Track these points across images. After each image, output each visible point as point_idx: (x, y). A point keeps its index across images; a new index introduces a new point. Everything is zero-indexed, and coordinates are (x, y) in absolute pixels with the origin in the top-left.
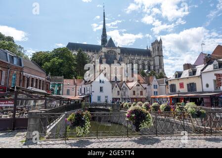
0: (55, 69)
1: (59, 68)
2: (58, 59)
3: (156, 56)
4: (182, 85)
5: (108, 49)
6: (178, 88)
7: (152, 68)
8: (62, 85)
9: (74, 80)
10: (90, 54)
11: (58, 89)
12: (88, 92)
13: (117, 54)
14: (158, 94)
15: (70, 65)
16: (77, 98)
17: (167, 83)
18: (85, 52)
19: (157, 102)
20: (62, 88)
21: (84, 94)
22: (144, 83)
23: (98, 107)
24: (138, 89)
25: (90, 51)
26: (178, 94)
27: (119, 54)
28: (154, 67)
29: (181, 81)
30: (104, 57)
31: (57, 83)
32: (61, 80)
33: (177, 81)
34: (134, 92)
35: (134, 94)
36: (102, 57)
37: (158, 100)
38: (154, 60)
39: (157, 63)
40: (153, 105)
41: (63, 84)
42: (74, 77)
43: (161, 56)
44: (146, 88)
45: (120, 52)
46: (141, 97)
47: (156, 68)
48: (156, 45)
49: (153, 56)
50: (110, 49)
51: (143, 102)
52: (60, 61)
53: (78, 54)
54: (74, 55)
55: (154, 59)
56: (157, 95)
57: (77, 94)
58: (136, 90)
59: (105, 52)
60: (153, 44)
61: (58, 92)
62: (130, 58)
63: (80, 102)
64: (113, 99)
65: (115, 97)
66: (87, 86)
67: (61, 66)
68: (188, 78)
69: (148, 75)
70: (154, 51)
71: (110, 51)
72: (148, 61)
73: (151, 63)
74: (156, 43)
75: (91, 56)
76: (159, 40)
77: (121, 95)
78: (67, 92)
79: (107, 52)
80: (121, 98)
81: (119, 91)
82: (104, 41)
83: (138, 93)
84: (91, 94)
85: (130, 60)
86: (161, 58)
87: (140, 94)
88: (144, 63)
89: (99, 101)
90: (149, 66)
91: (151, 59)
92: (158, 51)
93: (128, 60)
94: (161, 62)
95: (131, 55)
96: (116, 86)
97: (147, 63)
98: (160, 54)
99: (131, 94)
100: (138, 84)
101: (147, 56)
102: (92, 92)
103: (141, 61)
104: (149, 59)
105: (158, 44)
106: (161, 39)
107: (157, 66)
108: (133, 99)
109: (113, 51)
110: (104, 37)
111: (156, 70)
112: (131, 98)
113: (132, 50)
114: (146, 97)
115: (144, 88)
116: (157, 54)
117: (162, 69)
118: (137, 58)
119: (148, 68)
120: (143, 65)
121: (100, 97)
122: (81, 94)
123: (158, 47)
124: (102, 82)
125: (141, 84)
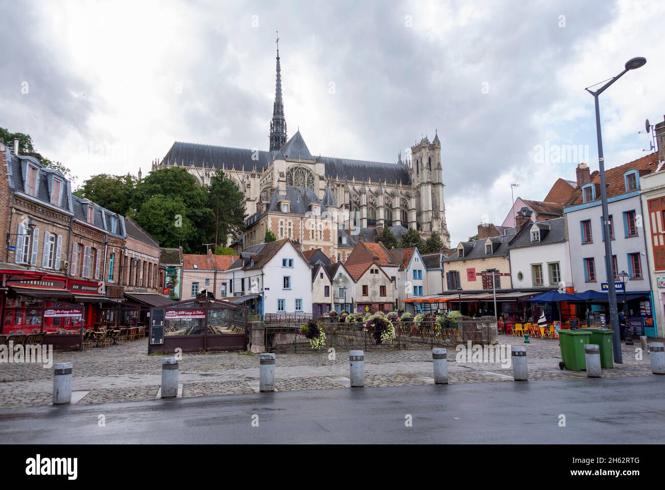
3: (422, 184)
4: (471, 275)
5: (291, 165)
6: (464, 281)
7: (413, 216)
8: (179, 271)
9: (210, 257)
10: (236, 176)
12: (254, 290)
13: (317, 178)
14: (424, 291)
20: (178, 279)
21: (242, 295)
22: (389, 265)
24: (374, 282)
25: (238, 168)
27: (321, 178)
28: (419, 214)
29: (470, 265)
30: (284, 194)
32: (176, 259)
33: (461, 263)
34: (365, 288)
35: (365, 293)
36: (281, 193)
37: (419, 308)
38: (419, 195)
39: (427, 204)
41: (181, 267)
42: (209, 251)
43: (437, 184)
44: (393, 279)
45: (322, 173)
46: (383, 300)
47: (425, 218)
48: (424, 152)
49: (415, 184)
50: (295, 165)
55: (419, 193)
56: (421, 294)
58: (369, 284)
60: (414, 150)
62: (350, 187)
64: (315, 305)
65: (319, 301)
66: (250, 273)
68: (484, 259)
70: (418, 170)
71: (296, 168)
72: (403, 198)
73: (409, 204)
74: (423, 147)
75: (239, 181)
76: (433, 140)
77: (334, 295)
78: (193, 290)
79: (287, 174)
80: (333, 303)
81: (328, 287)
82: (277, 138)
83: (374, 289)
84: (261, 295)
85: (352, 195)
86: (437, 190)
87: (379, 294)
88: (390, 203)
89: (281, 311)
90: (403, 211)
91: (410, 191)
92: (430, 170)
93: (347, 196)
94: (438, 200)
95: (354, 180)
96: (322, 274)
97: (399, 202)
98: (436, 180)
99: (357, 294)
100: (374, 267)
101: (399, 183)
102: (266, 289)
103: (382, 199)
104: (404, 192)
105: (430, 150)
106: (436, 137)
107: (425, 211)
108: (363, 306)
109: (303, 168)
110: (277, 129)
111: (424, 224)
112: (358, 304)
113: (357, 166)
114: (395, 301)
115: (390, 278)
116: (425, 180)
117: (441, 222)
118: (370, 190)
119: (401, 218)
120: (388, 209)
121: (282, 301)
122: (233, 293)
123: (430, 159)
124: (288, 263)
125: (382, 268)
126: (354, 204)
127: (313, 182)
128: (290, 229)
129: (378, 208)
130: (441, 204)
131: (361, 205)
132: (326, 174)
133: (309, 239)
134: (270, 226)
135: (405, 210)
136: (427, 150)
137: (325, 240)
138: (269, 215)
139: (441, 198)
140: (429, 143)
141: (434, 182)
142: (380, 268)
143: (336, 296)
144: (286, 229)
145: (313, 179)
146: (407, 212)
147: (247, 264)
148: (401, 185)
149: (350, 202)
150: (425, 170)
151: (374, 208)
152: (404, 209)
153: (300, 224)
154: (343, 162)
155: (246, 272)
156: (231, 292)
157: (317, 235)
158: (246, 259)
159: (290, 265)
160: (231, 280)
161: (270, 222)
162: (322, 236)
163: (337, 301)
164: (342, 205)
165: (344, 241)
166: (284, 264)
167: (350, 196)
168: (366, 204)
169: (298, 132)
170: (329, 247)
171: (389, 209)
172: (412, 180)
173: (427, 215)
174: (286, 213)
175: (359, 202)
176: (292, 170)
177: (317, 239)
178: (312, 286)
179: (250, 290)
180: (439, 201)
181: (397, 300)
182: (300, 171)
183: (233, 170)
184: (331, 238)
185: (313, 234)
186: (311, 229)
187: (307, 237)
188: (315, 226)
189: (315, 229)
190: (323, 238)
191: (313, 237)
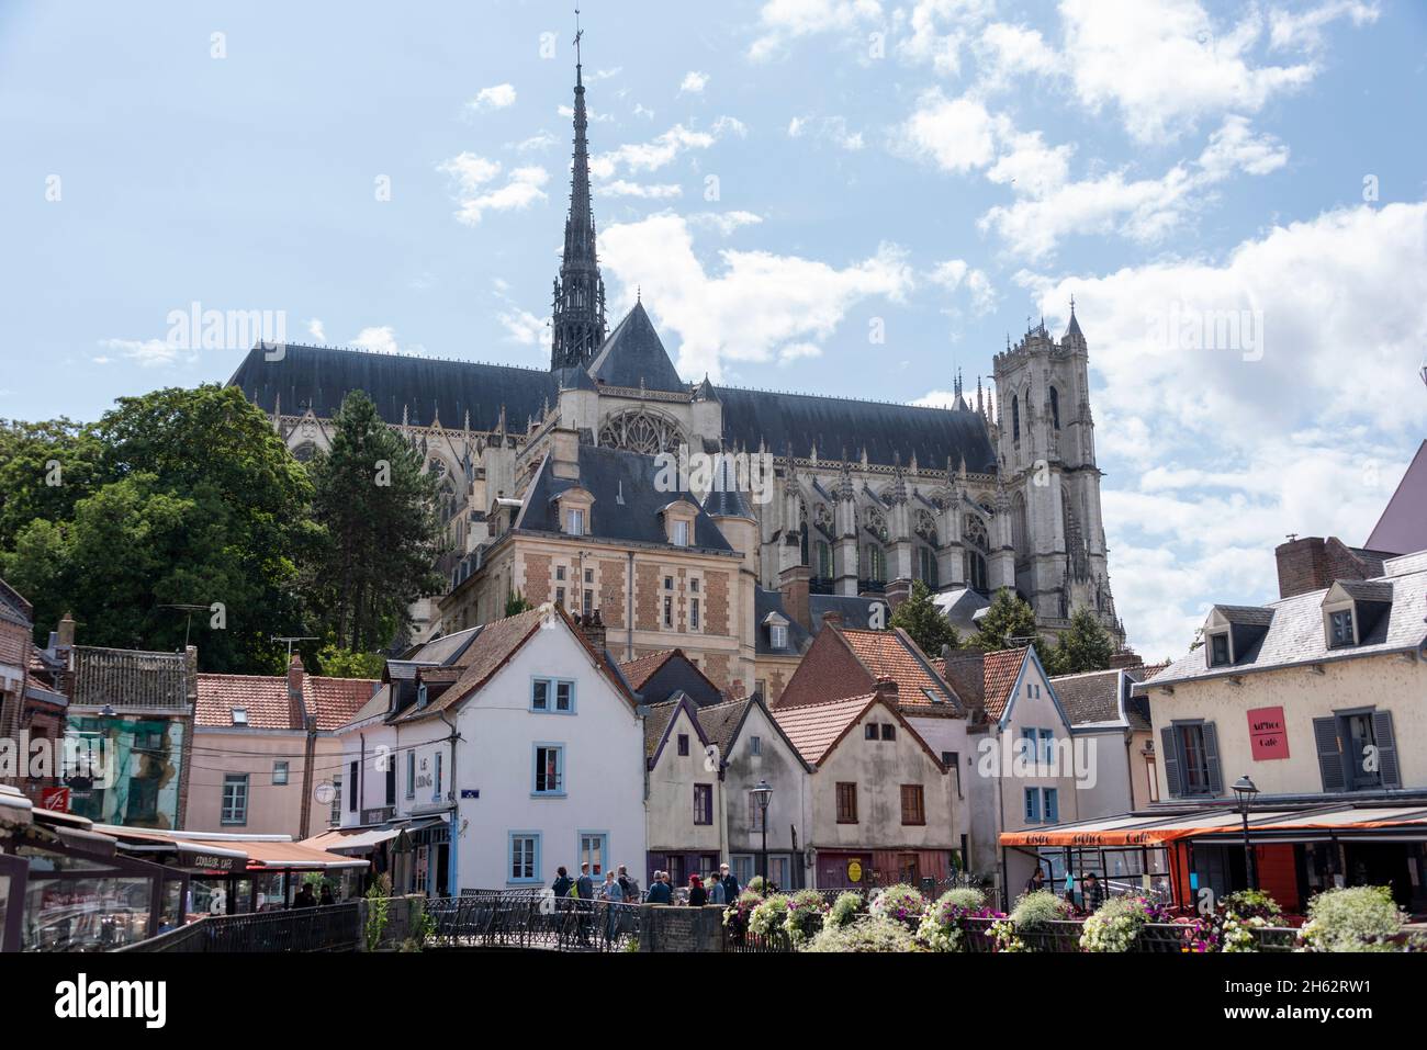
0: (118, 579)
1: (157, 574)
2: (147, 491)
3: (1031, 468)
4: (1268, 734)
5: (616, 407)
6: (1236, 759)
7: (1005, 573)
8: (176, 732)
9: (295, 685)
10: (446, 446)
11: (136, 767)
12: (425, 799)
13: (696, 448)
14: (1063, 806)
15: (262, 543)
16: (320, 850)
17: (1138, 707)
18: (405, 431)
19: (1053, 884)
20: (175, 759)
21: (388, 816)
22: (935, 712)
23: (512, 940)
24: (881, 769)
25: (452, 422)
26: (1242, 808)
27: (710, 448)
28: (1024, 566)
29: (1260, 697)
30: (573, 473)
31: (131, 712)
32: (170, 689)
33: (1222, 688)
34: (847, 793)
35: (848, 812)
36: (562, 472)
37: (1060, 871)
38: (1021, 506)
39: (1048, 530)
40: (1017, 916)
41: (188, 720)
42: (293, 660)
43: (1077, 470)
44: (949, 760)
45: (714, 432)
46: (914, 836)
47: (1043, 575)
48: (1036, 370)
49: (1009, 471)
50: (627, 406)
51: (932, 891)
52: (171, 505)
53: (338, 446)
54: (305, 451)
55: (1020, 496)
56: (1051, 817)
57: (320, 814)
58: (861, 779)
59: (583, 435)
60: (1004, 366)
61: (140, 801)
62: (804, 481)
63: (344, 888)
64: (656, 858)
65: (675, 843)
66: (412, 736)
67: (174, 555)
68: (1318, 666)
69: (966, 636)
70: (1016, 428)
71: (630, 418)
72: (971, 515)
73: (991, 533)
74: (1033, 355)
75: (454, 461)
76: (1063, 335)
77: (730, 818)
78: (228, 802)
79: (603, 434)
80: (726, 849)
81: (708, 788)
82: (576, 330)
83: (880, 799)
84: (446, 817)
85: (809, 503)
86: (1080, 487)
87: (899, 817)
88: (929, 531)
89: (523, 878)
90: (973, 554)
91: (992, 492)
92: (1057, 426)
93: (794, 506)
94: (1082, 521)
95: (814, 456)
96: (683, 740)
97: (958, 526)
98: (1075, 456)
99: (817, 815)
100: (880, 715)
101: (956, 468)
102: (465, 794)
103: (906, 516)
104: (973, 494)
105: (1053, 363)
106: (1074, 324)
107: (1044, 556)
108: (840, 863)
109: (653, 418)
110: (572, 301)
111: (1040, 597)
112: (820, 855)
113: (824, 414)
114: (958, 843)
115: (940, 757)
116: (1043, 456)
117: (1095, 588)
118: (866, 489)
119: (965, 579)
120: (925, 551)
121: (530, 843)
122: (358, 814)
123: (1054, 393)
124: (552, 696)
125: (909, 720)
126: (818, 532)
128: (589, 594)
129: (890, 545)
130: (1094, 534)
131: (839, 535)
132: (726, 435)
133: (656, 628)
134: (520, 581)
135: (979, 551)
136: (1044, 365)
137: (710, 631)
138: (517, 544)
139: (1093, 512)
140: (1051, 341)
141: (1071, 464)
142: (900, 719)
143: (737, 823)
144: (575, 592)
146: (986, 558)
147: (406, 701)
148: (963, 474)
149: (804, 526)
150: (1039, 424)
151: (881, 546)
152: (975, 549)
153: (625, 575)
155: (402, 731)
156: (353, 807)
157: (682, 614)
158: (406, 684)
159: (563, 704)
160: (354, 765)
161: (520, 567)
162: (701, 616)
163: (740, 842)
164: (778, 533)
165: (780, 638)
166: (540, 701)
167: (803, 508)
168: (853, 532)
169: (639, 306)
170: (724, 657)
171: (928, 549)
172: (1000, 458)
173: (1051, 566)
174: (577, 539)
175: (833, 526)
176: (617, 423)
177: (682, 629)
178: (646, 784)
179: (411, 797)
180: (1087, 524)
181: (964, 837)
182: (643, 427)
183: (437, 426)
184: (732, 625)
185: (668, 610)
186: (662, 593)
187: (647, 623)
188: (676, 581)
189: (675, 594)
190: (703, 623)
191: (668, 620)
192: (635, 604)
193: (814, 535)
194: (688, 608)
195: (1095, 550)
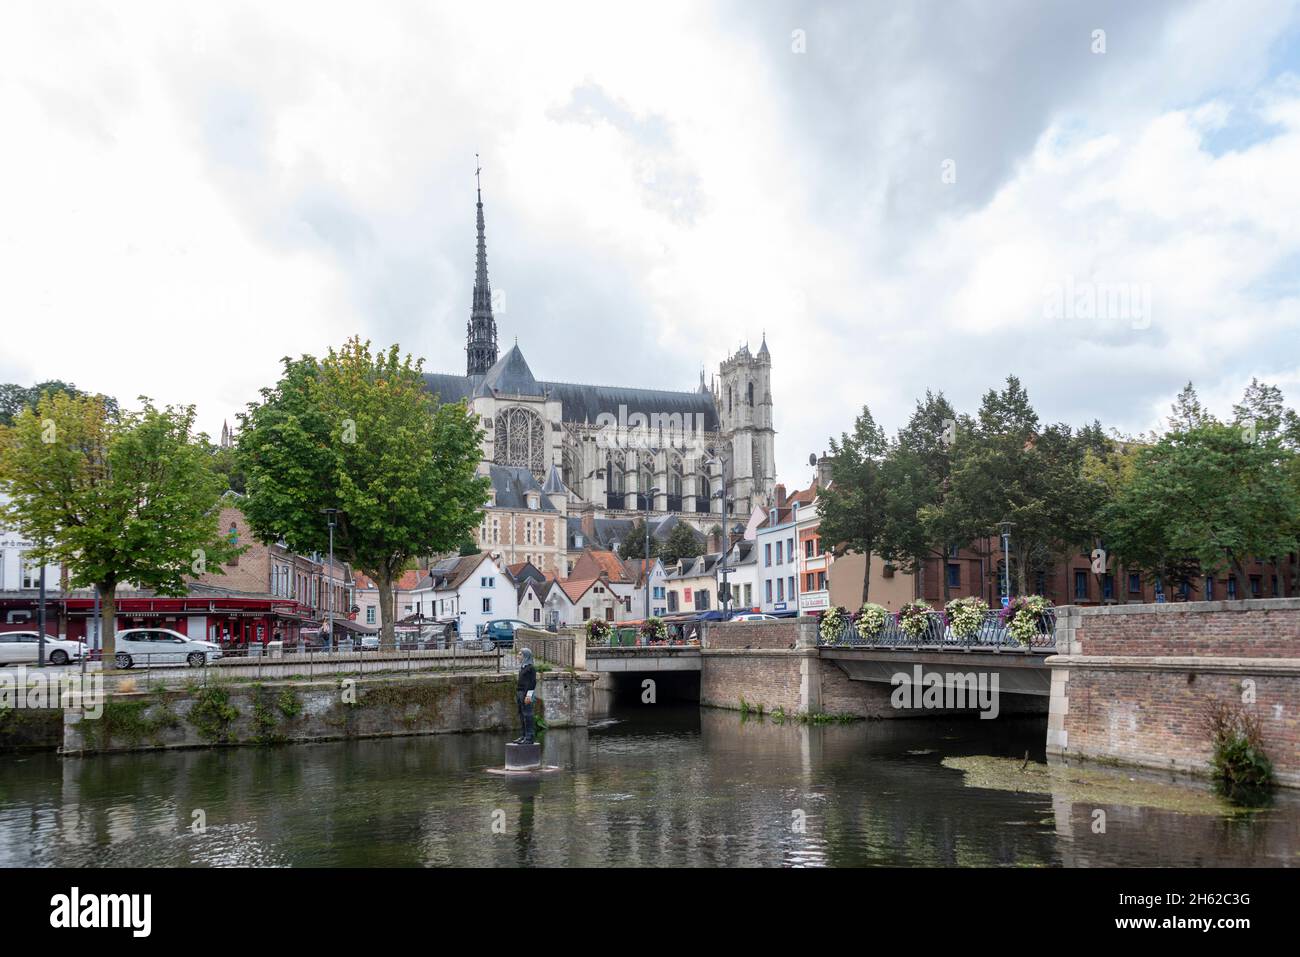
3: (737, 430)
5: (504, 405)
12: (448, 615)
13: (548, 428)
22: (622, 582)
24: (599, 603)
27: (556, 428)
28: (728, 485)
34: (586, 610)
35: (586, 616)
38: (730, 449)
39: (743, 465)
43: (762, 431)
44: (626, 599)
45: (558, 419)
47: (739, 490)
48: (742, 372)
49: (726, 429)
50: (510, 405)
55: (730, 445)
58: (591, 606)
59: (487, 422)
60: (726, 369)
66: (441, 595)
70: (730, 405)
71: (512, 410)
73: (712, 466)
74: (740, 365)
76: (758, 352)
77: (546, 620)
78: (368, 616)
79: (498, 420)
81: (539, 610)
82: (481, 353)
83: (599, 612)
85: (613, 451)
86: (763, 440)
87: (605, 616)
88: (677, 466)
90: (702, 478)
91: (715, 443)
92: (752, 405)
93: (603, 454)
94: (762, 459)
96: (530, 595)
97: (694, 463)
98: (761, 423)
99: (575, 617)
100: (599, 585)
103: (665, 458)
105: (751, 369)
106: (764, 346)
107: (740, 479)
109: (525, 411)
110: (478, 335)
111: (738, 501)
115: (622, 598)
116: (743, 423)
119: (697, 492)
120: (676, 476)
123: (751, 386)
124: (487, 582)
125: (611, 586)
126: (617, 468)
127: (541, 434)
128: (495, 531)
129: (656, 474)
130: (769, 467)
131: (628, 469)
132: (565, 419)
133: (523, 543)
135: (705, 477)
136: (747, 370)
137: (546, 544)
139: (768, 455)
140: (751, 356)
141: (758, 427)
142: (607, 586)
144: (490, 530)
145: (542, 428)
146: (708, 481)
147: (440, 582)
149: (609, 464)
150: (742, 405)
151: (651, 475)
152: (703, 475)
153: (510, 522)
154: (598, 392)
155: (438, 593)
157: (535, 538)
158: (438, 578)
159: (491, 584)
160: (418, 603)
162: (543, 538)
164: (592, 473)
165: (579, 542)
166: (483, 584)
168: (635, 468)
169: (516, 347)
170: (553, 554)
172: (721, 423)
173: (744, 485)
174: (490, 508)
175: (625, 465)
176: (505, 415)
177: (535, 544)
178: (518, 606)
179: (442, 614)
180: (766, 461)
182: (518, 416)
184: (556, 541)
185: (529, 536)
186: (526, 529)
187: (520, 541)
188: (532, 525)
189: (532, 529)
190: (543, 541)
191: (529, 540)
192: (515, 534)
193: (615, 469)
194: (537, 535)
195: (769, 475)
